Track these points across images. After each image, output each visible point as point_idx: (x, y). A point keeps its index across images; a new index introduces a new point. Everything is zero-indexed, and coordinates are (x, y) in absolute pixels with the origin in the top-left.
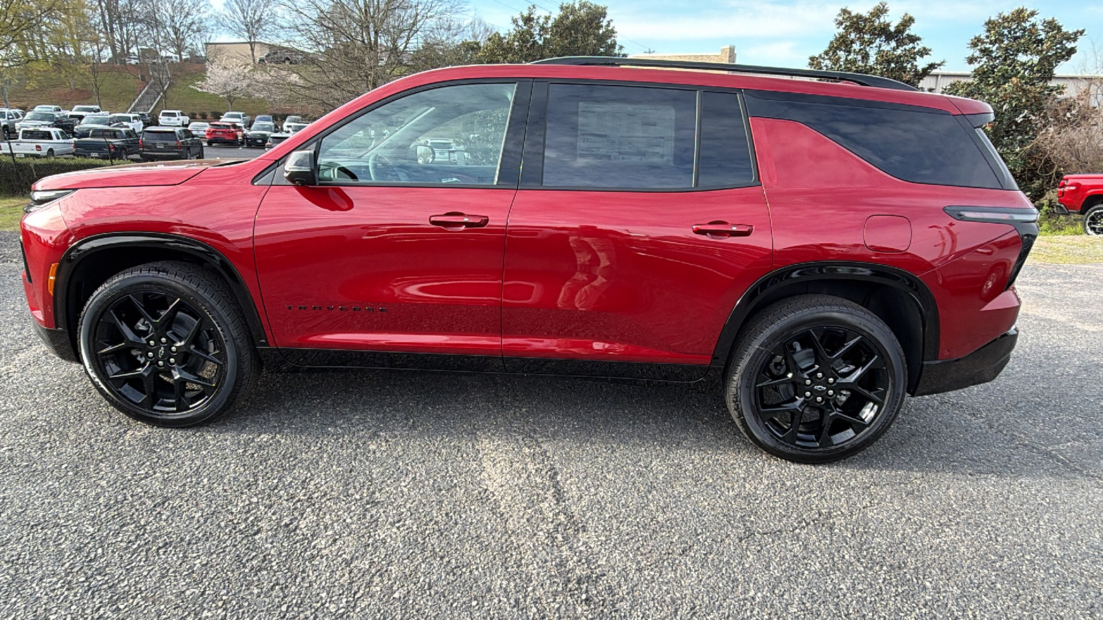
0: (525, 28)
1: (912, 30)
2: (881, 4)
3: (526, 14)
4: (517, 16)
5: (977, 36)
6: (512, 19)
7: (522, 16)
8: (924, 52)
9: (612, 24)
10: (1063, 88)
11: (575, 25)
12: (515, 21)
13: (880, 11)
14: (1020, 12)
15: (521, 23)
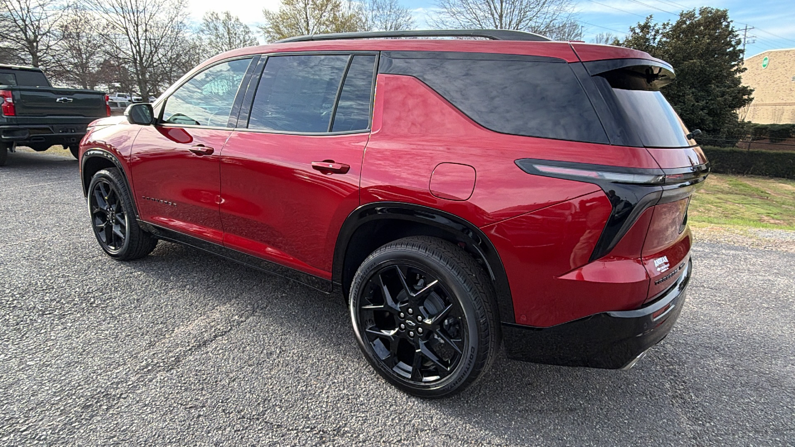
0: (641, 34)
3: (642, 24)
4: (634, 25)
6: (630, 28)
7: (639, 25)
9: (731, 25)
11: (692, 29)
12: (633, 30)
15: (638, 31)
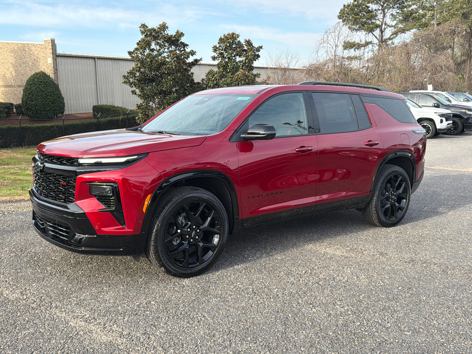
1: (183, 40)
2: (163, 23)
5: (215, 45)
8: (193, 53)
10: (260, 75)
13: (164, 27)
14: (233, 34)
